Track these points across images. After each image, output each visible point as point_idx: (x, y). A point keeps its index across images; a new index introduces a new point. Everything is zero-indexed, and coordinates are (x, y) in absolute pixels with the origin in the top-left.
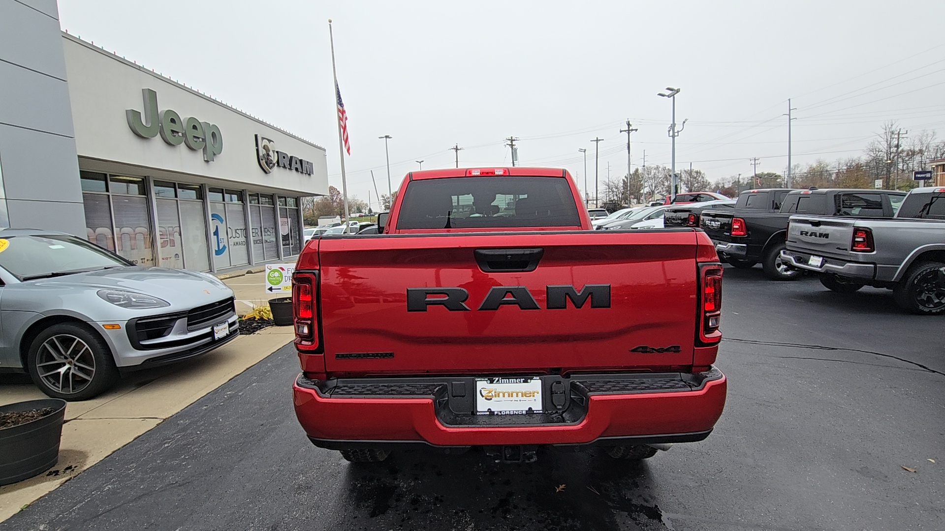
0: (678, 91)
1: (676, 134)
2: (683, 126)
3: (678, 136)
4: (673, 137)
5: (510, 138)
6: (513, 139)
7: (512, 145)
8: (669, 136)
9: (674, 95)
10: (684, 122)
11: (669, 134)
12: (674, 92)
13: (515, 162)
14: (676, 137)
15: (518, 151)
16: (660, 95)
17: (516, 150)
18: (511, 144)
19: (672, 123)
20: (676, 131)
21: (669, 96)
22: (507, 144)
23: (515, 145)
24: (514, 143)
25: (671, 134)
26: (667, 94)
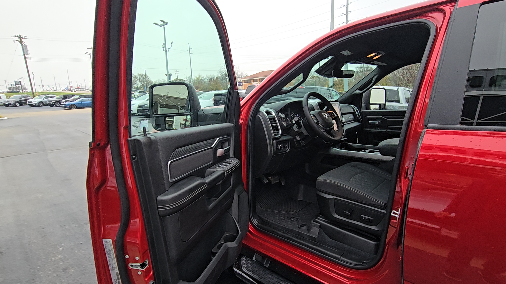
0: (167, 24)
1: (167, 50)
2: (171, 45)
3: (168, 51)
4: (166, 51)
5: (19, 36)
6: (22, 37)
7: (21, 42)
8: (164, 51)
9: (164, 26)
10: (172, 43)
11: (163, 49)
12: (165, 23)
13: (26, 55)
14: (167, 52)
15: (28, 47)
16: (155, 23)
17: (26, 46)
18: (20, 40)
19: (164, 43)
20: (167, 48)
21: (160, 26)
22: (16, 40)
23: (24, 42)
24: (23, 40)
25: (164, 50)
26: (159, 24)
